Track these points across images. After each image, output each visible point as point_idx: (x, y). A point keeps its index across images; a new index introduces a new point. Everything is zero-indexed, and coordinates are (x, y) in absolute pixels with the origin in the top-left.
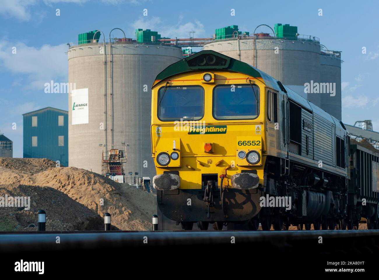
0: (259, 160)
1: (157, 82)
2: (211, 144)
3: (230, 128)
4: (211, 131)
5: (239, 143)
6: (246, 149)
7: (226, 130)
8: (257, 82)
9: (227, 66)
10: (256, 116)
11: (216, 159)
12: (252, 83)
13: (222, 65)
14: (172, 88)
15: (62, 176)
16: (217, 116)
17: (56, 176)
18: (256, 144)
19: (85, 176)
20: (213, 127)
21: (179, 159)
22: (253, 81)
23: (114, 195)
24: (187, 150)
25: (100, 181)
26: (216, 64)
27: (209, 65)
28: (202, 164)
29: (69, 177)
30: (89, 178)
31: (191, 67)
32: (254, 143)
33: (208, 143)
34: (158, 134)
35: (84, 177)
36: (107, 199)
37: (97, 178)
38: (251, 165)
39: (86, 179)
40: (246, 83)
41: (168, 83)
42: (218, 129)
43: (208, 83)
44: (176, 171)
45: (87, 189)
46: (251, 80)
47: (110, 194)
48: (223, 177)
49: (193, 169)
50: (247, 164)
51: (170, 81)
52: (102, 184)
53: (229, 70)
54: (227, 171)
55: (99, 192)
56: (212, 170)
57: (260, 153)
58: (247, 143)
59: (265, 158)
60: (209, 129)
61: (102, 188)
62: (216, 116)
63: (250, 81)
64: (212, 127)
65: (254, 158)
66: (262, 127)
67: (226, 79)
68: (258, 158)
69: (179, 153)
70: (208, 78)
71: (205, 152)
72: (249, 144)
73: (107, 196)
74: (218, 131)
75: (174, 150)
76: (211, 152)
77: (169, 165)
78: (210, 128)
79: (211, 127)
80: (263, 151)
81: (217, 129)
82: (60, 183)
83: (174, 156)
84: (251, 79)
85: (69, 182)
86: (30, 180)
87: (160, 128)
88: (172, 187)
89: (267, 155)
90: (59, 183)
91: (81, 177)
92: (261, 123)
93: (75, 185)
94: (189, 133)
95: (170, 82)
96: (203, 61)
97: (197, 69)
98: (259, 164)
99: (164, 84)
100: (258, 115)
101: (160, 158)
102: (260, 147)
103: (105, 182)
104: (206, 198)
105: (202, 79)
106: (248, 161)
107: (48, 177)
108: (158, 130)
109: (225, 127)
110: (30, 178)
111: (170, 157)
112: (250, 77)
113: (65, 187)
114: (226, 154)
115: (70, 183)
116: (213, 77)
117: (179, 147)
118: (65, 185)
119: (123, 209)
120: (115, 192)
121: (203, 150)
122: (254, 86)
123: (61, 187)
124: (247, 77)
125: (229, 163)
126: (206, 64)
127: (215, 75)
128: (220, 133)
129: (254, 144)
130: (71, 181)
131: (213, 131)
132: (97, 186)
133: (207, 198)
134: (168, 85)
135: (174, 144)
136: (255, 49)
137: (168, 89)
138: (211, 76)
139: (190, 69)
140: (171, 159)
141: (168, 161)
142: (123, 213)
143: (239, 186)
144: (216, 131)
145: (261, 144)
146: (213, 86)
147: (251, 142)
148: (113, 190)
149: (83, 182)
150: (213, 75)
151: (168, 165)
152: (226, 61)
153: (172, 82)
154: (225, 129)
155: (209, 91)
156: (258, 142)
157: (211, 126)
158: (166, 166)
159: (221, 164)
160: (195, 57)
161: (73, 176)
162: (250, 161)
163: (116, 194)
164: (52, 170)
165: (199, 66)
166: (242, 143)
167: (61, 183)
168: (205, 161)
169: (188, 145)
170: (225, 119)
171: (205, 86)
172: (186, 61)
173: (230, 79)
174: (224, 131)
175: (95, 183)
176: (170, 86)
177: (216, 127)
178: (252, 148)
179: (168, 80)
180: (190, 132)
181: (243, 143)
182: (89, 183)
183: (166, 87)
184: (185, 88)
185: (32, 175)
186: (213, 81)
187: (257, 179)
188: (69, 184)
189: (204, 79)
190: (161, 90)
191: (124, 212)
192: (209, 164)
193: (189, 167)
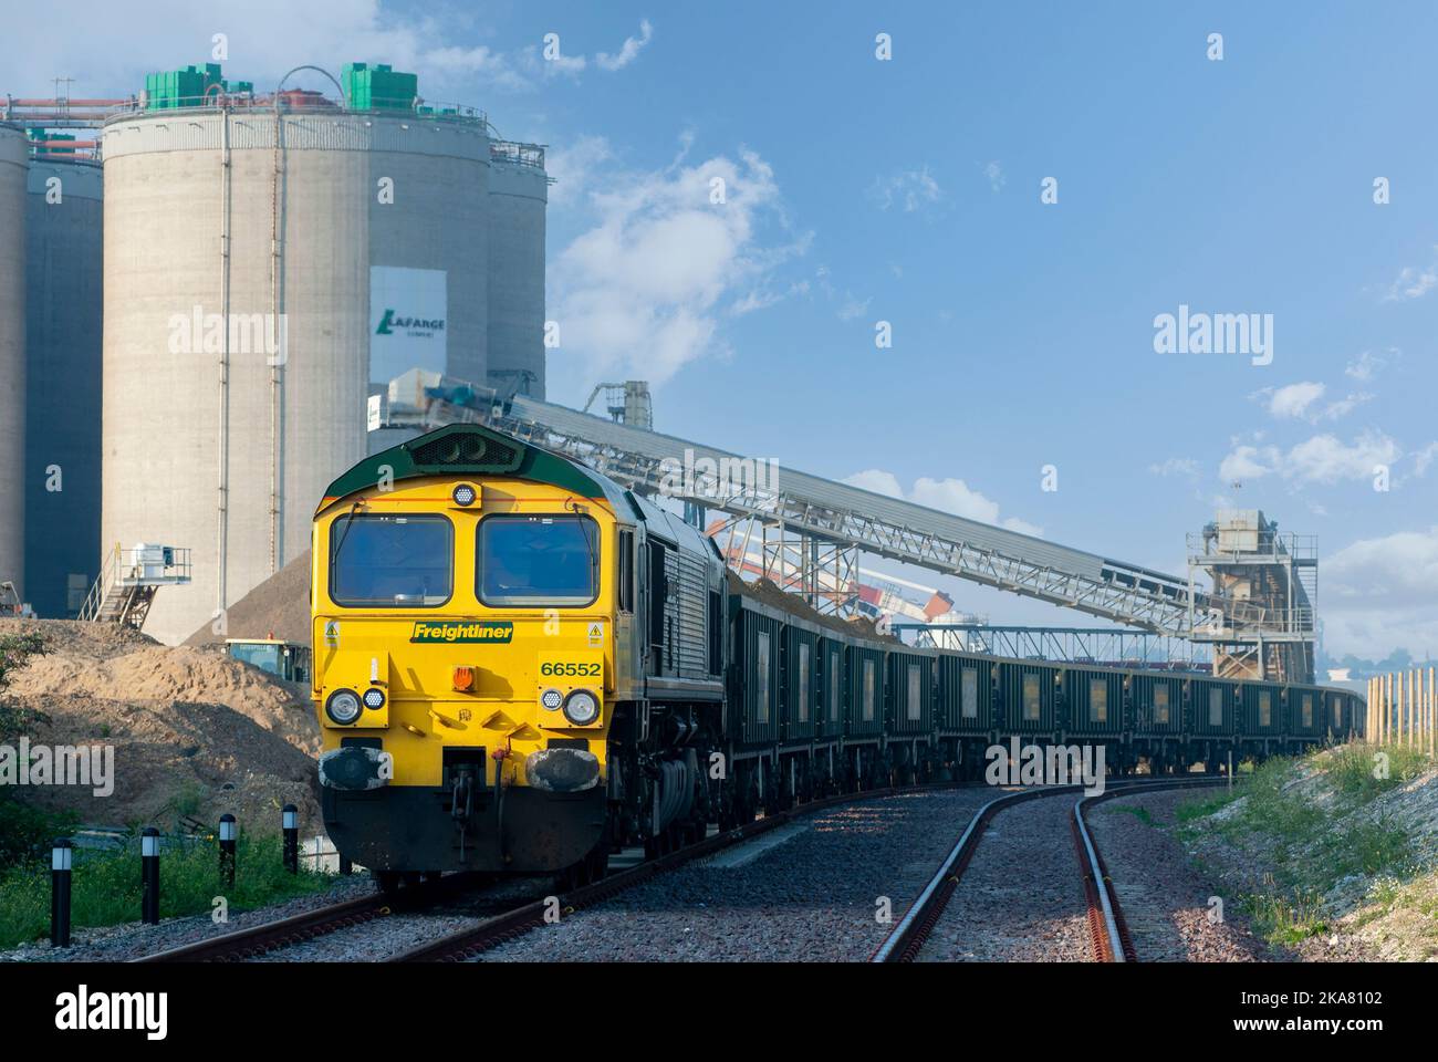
0: (598, 716)
1: (328, 502)
2: (470, 670)
3: (519, 630)
4: (471, 636)
5: (543, 669)
6: (564, 684)
7: (510, 634)
8: (594, 509)
9: (515, 466)
10: (591, 599)
11: (483, 709)
12: (580, 511)
13: (502, 462)
14: (368, 520)
15: (174, 667)
16: (487, 595)
17: (159, 666)
18: (590, 670)
19: (227, 669)
20: (477, 626)
21: (386, 706)
22: (582, 507)
23: (292, 710)
24: (408, 684)
25: (259, 680)
26: (487, 460)
27: (467, 462)
28: (445, 722)
29: (190, 668)
30: (235, 673)
31: (421, 467)
32: (582, 670)
33: (463, 667)
34: (332, 640)
35: (223, 669)
36: (279, 721)
37: (251, 673)
38: (574, 726)
39: (229, 675)
40: (564, 511)
41: (357, 506)
42: (491, 630)
43: (465, 508)
44: (375, 738)
45: (233, 696)
46: (578, 503)
47: (285, 709)
48: (503, 757)
49: (420, 734)
50: (565, 724)
51: (363, 499)
52: (265, 686)
53: (521, 476)
54: (512, 740)
55: (260, 704)
56: (472, 735)
57: (600, 695)
58: (564, 668)
59: (611, 708)
60: (465, 630)
61: (265, 695)
62: (484, 597)
63: (575, 506)
64: (474, 624)
65: (584, 709)
66: (606, 630)
67: (514, 500)
68: (593, 711)
69: (386, 692)
70: (464, 496)
71: (455, 690)
72: (571, 672)
73: (279, 712)
74: (491, 636)
75: (373, 683)
76: (470, 691)
77: (359, 724)
78: (468, 627)
79: (471, 627)
80: (608, 692)
81: (486, 630)
82: (172, 683)
83: (374, 699)
84: (579, 500)
85: (192, 681)
86: (101, 673)
87: (337, 626)
88: (370, 782)
89: (615, 699)
90: (170, 681)
91: (218, 669)
92: (605, 619)
93: (205, 687)
94: (413, 640)
95: (362, 503)
96: (450, 452)
97: (438, 470)
98: (596, 725)
99: (348, 509)
100: (596, 596)
101: (335, 703)
102: (600, 680)
103: (269, 682)
104: (456, 811)
105: (449, 499)
106: (567, 715)
107: (141, 669)
108: (331, 629)
109: (509, 625)
110: (99, 670)
111: (362, 703)
112: (575, 496)
113: (185, 692)
114: (511, 696)
115: (195, 683)
116: (479, 494)
117: (385, 678)
118: (183, 686)
119: (316, 740)
120: (293, 704)
121: (451, 685)
122: (585, 521)
123: (175, 692)
124: (566, 494)
125: (515, 721)
126: (463, 460)
127: (483, 488)
128: (494, 640)
129: (583, 672)
130: (196, 680)
131: (475, 636)
132: (255, 689)
133: (460, 811)
134: (358, 510)
135: (374, 667)
136: (281, 144)
137: (356, 521)
138: (472, 490)
139: (418, 472)
140: (365, 708)
141: (356, 711)
142: (316, 750)
143: (546, 782)
144: (485, 636)
145: (601, 672)
146: (477, 518)
147: (576, 667)
148: (288, 700)
149: (222, 680)
150: (478, 489)
151: (356, 723)
152: (513, 452)
153: (369, 503)
154: (508, 630)
155: (465, 531)
156: (595, 668)
157: (471, 623)
158: (351, 726)
159: (494, 722)
160: (432, 440)
161: (198, 669)
162: (575, 717)
163: (295, 707)
164: (147, 651)
165: (442, 463)
166: (552, 668)
167: (175, 683)
168: (452, 712)
169: (411, 672)
170: (507, 603)
171: (457, 518)
172: (408, 449)
173: (522, 500)
174: (506, 636)
175: (249, 684)
176: (361, 515)
177: (485, 624)
178: (579, 682)
179: (358, 497)
180: (417, 636)
181: (555, 669)
182: (237, 683)
183: (354, 516)
184: (403, 521)
185: (102, 662)
186: (477, 504)
187: (594, 765)
188: (192, 686)
189: (455, 499)
190: (338, 524)
191: (319, 748)
192: (463, 721)
193: (411, 728)
